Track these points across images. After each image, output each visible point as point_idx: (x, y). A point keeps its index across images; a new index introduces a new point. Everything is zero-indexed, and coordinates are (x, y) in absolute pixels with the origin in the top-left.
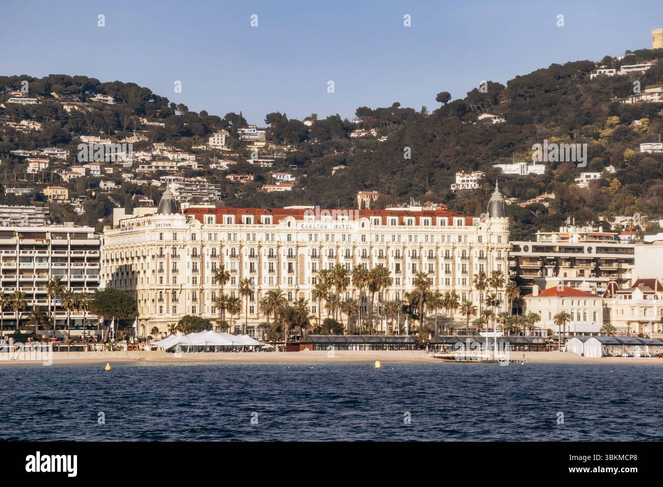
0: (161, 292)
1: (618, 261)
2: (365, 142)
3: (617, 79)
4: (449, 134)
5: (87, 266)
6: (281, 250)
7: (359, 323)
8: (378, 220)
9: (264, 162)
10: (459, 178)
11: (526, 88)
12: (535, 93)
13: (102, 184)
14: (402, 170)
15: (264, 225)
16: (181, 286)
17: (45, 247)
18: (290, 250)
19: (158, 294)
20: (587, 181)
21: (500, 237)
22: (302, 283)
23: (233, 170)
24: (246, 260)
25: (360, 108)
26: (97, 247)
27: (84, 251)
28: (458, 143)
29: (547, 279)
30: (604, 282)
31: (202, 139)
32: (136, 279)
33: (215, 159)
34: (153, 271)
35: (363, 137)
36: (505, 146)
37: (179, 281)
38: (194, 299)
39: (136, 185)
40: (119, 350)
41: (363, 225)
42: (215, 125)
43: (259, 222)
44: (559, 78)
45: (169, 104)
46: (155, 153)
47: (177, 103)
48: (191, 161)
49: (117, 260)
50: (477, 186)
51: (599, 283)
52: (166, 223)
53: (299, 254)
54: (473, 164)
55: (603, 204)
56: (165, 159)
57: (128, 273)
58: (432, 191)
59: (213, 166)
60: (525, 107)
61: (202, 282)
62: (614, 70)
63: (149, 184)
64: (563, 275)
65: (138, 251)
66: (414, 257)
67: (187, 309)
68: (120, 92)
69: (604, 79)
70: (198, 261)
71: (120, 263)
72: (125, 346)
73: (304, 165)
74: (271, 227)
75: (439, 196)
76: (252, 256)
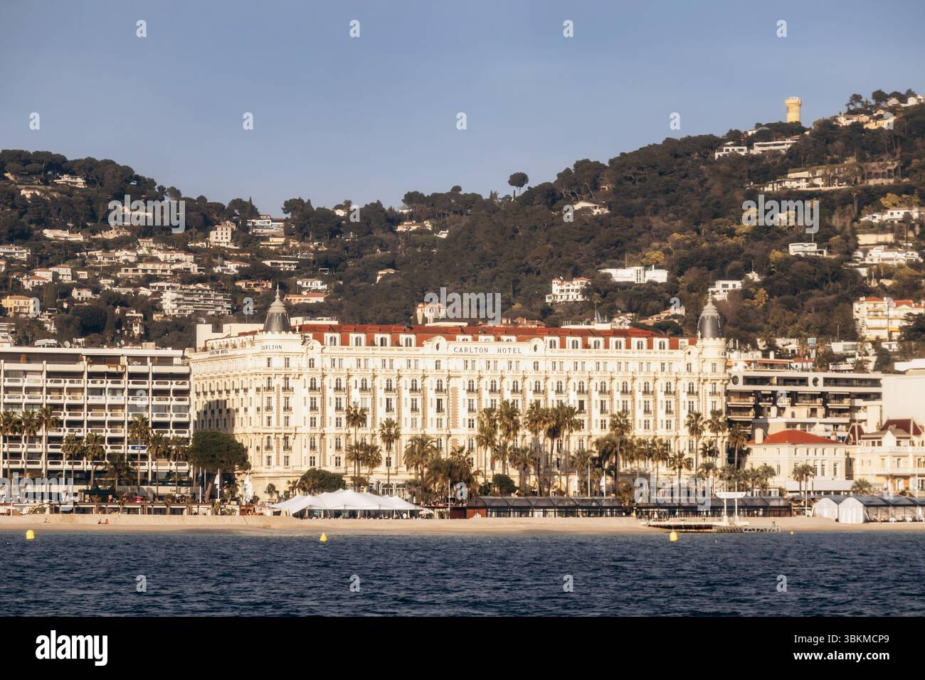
0: (269, 437)
1: (848, 396)
2: (419, 238)
3: (752, 159)
4: (536, 228)
5: (173, 401)
6: (427, 382)
7: (532, 481)
8: (555, 342)
9: (284, 264)
10: (556, 287)
11: (634, 170)
12: (647, 176)
13: (75, 293)
14: (475, 276)
15: (404, 348)
16: (296, 429)
17: (120, 375)
18: (440, 382)
19: (265, 441)
20: (724, 291)
21: (715, 364)
22: (455, 426)
23: (244, 275)
24: (381, 395)
25: (409, 193)
26: (185, 377)
27: (169, 381)
28: (548, 240)
29: (770, 421)
30: (843, 424)
31: (201, 234)
32: (233, 419)
33: (219, 260)
34: (258, 409)
35: (414, 232)
36: (612, 245)
37: (292, 423)
38: (313, 447)
39: (119, 294)
40: (230, 514)
41: (535, 348)
42: (218, 216)
43: (397, 343)
44: (676, 156)
45: (156, 187)
46: (140, 252)
47: (167, 186)
48: (188, 262)
49: (205, 393)
50: (580, 299)
51: (836, 425)
52: (275, 344)
53: (450, 387)
54: (572, 268)
55: (749, 322)
56: (155, 260)
57: (220, 411)
58: (520, 303)
59: (217, 269)
60: (634, 194)
61: (323, 425)
62: (745, 148)
63: (136, 293)
64: (790, 415)
65: (228, 383)
66: (602, 392)
67: (303, 460)
68: (93, 172)
69: (735, 160)
70: (318, 396)
71: (209, 398)
72: (237, 508)
73: (338, 268)
74: (413, 351)
75: (532, 310)
76: (389, 389)
